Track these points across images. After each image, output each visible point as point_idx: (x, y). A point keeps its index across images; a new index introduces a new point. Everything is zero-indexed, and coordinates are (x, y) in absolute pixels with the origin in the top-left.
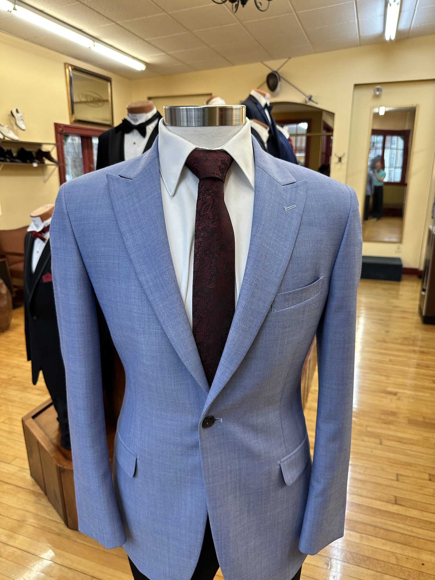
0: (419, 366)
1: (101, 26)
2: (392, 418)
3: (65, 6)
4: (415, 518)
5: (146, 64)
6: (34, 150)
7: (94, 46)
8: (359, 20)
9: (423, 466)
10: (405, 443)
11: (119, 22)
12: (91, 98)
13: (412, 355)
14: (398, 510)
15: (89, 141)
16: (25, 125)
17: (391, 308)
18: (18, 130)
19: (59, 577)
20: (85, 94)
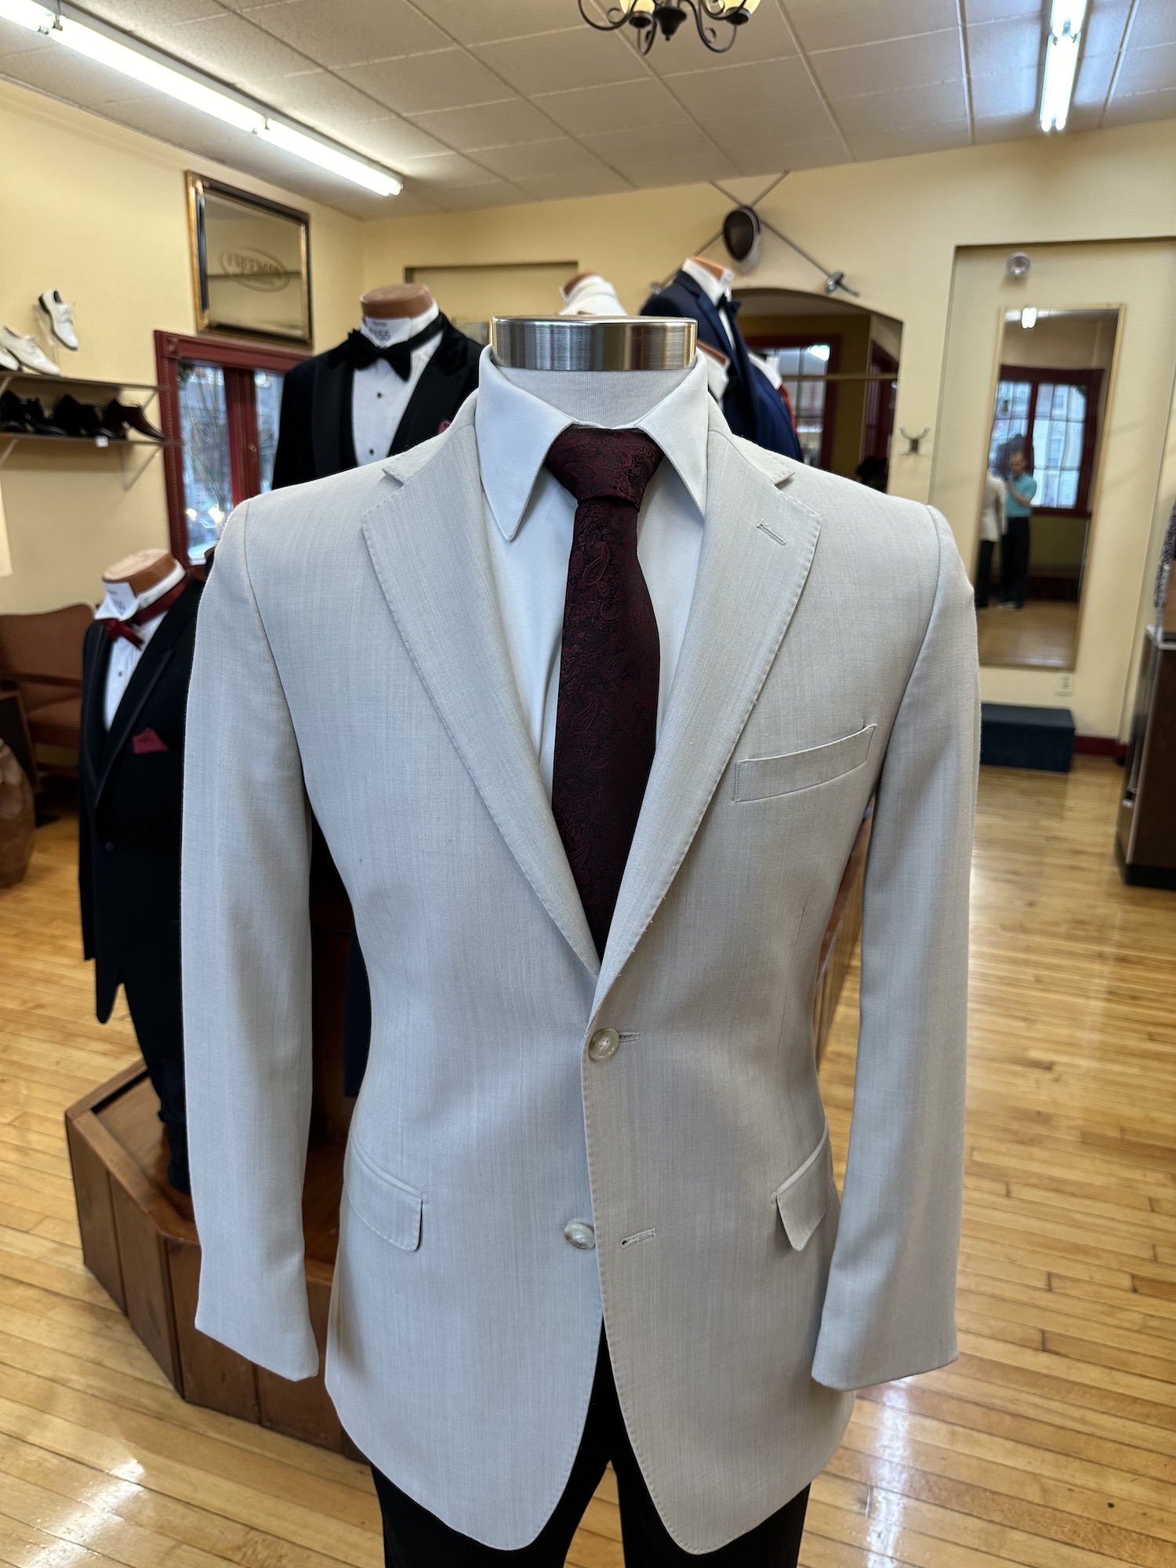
0: (1112, 995)
1: (285, 76)
2: (1037, 1129)
3: (192, 21)
4: (1092, 1387)
5: (404, 179)
6: (98, 402)
7: (266, 128)
8: (973, 77)
9: (1117, 1254)
10: (1072, 1195)
11: (335, 68)
12: (254, 264)
13: (1097, 967)
14: (1047, 1367)
15: (247, 379)
16: (78, 337)
17: (1043, 841)
18: (57, 347)
19: (162, 1527)
20: (237, 256)
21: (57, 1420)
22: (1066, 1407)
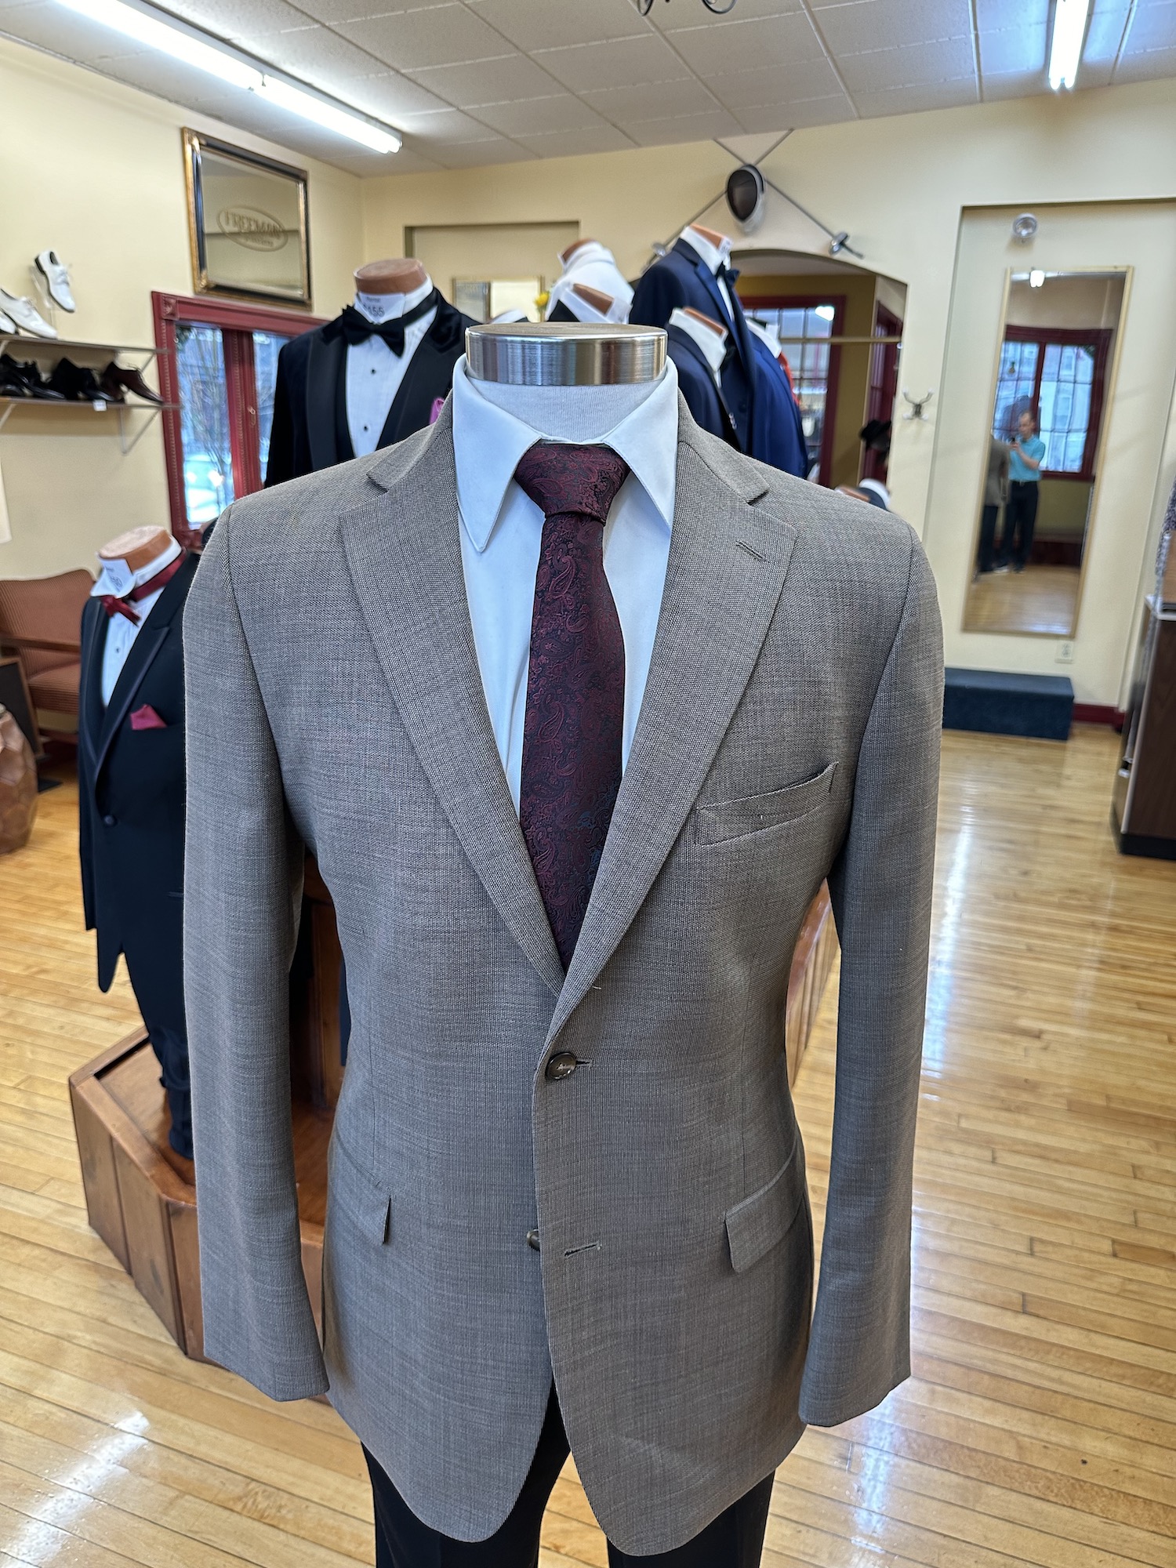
0: (1104, 964)
1: (282, 32)
2: (1025, 1097)
4: (1070, 1349)
5: (403, 136)
6: (96, 365)
7: (263, 84)
8: (980, 33)
9: (1098, 1219)
10: (1057, 1161)
11: (332, 24)
12: (252, 223)
13: (1090, 936)
14: (1027, 1329)
15: (245, 341)
16: (75, 299)
17: (1039, 810)
18: (54, 309)
19: (166, 1478)
20: (234, 215)
21: (64, 1376)
22: (1044, 1367)
